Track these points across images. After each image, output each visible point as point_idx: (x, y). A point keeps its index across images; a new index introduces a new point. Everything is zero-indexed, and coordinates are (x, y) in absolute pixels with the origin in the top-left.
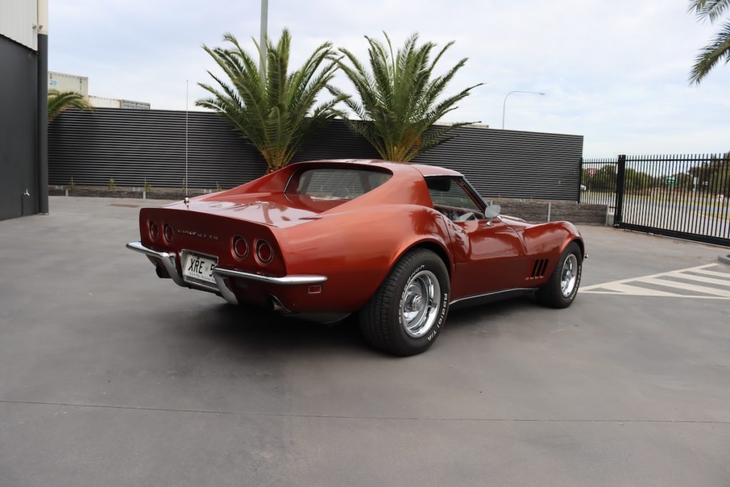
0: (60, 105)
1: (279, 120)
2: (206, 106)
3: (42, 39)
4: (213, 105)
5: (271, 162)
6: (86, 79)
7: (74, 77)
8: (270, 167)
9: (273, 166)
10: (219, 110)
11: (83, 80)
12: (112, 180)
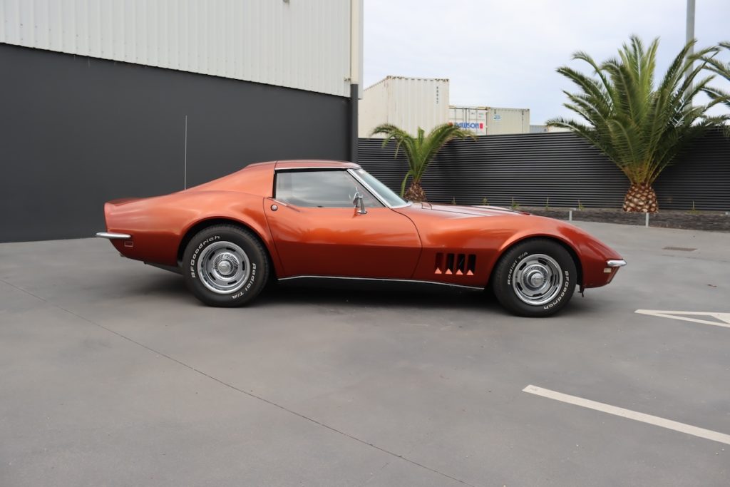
0: (445, 136)
1: (625, 133)
2: (559, 125)
3: (354, 88)
4: (564, 124)
5: (633, 179)
6: (528, 110)
7: (516, 110)
8: (632, 184)
9: (635, 183)
10: (571, 128)
11: (525, 113)
12: (485, 200)
